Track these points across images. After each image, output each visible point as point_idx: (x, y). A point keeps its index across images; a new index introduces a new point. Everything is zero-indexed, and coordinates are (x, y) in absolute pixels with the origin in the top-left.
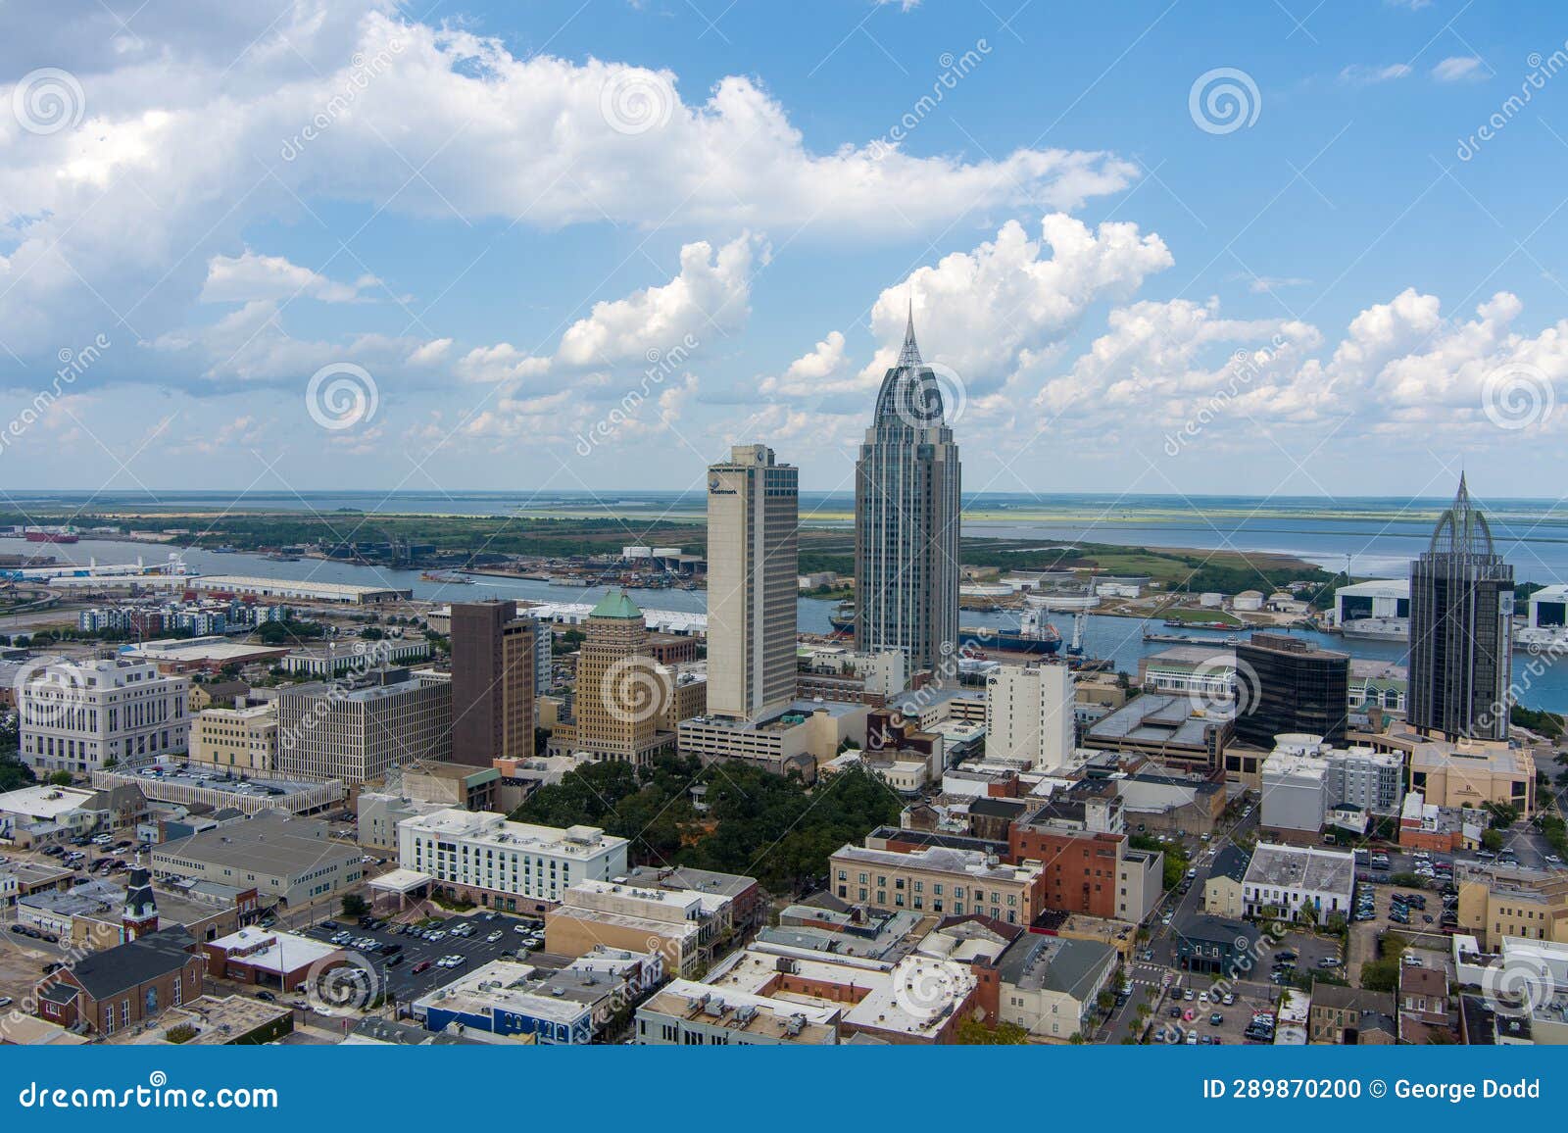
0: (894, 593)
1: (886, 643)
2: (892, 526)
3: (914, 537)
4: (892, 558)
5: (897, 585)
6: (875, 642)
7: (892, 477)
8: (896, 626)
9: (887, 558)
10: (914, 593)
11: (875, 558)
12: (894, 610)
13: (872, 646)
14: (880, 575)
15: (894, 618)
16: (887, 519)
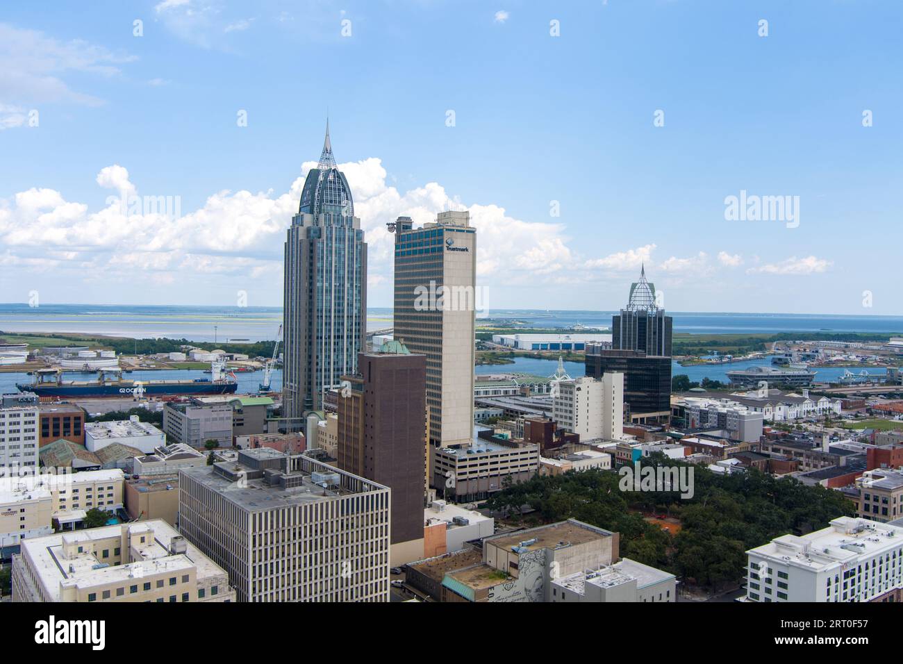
0: (340, 344)
1: (334, 384)
2: (340, 290)
3: (356, 300)
4: (339, 317)
5: (343, 337)
6: (325, 384)
7: (339, 254)
8: (342, 370)
9: (335, 317)
10: (355, 343)
11: (326, 316)
12: (340, 357)
13: (324, 387)
14: (330, 330)
15: (340, 363)
16: (335, 286)
